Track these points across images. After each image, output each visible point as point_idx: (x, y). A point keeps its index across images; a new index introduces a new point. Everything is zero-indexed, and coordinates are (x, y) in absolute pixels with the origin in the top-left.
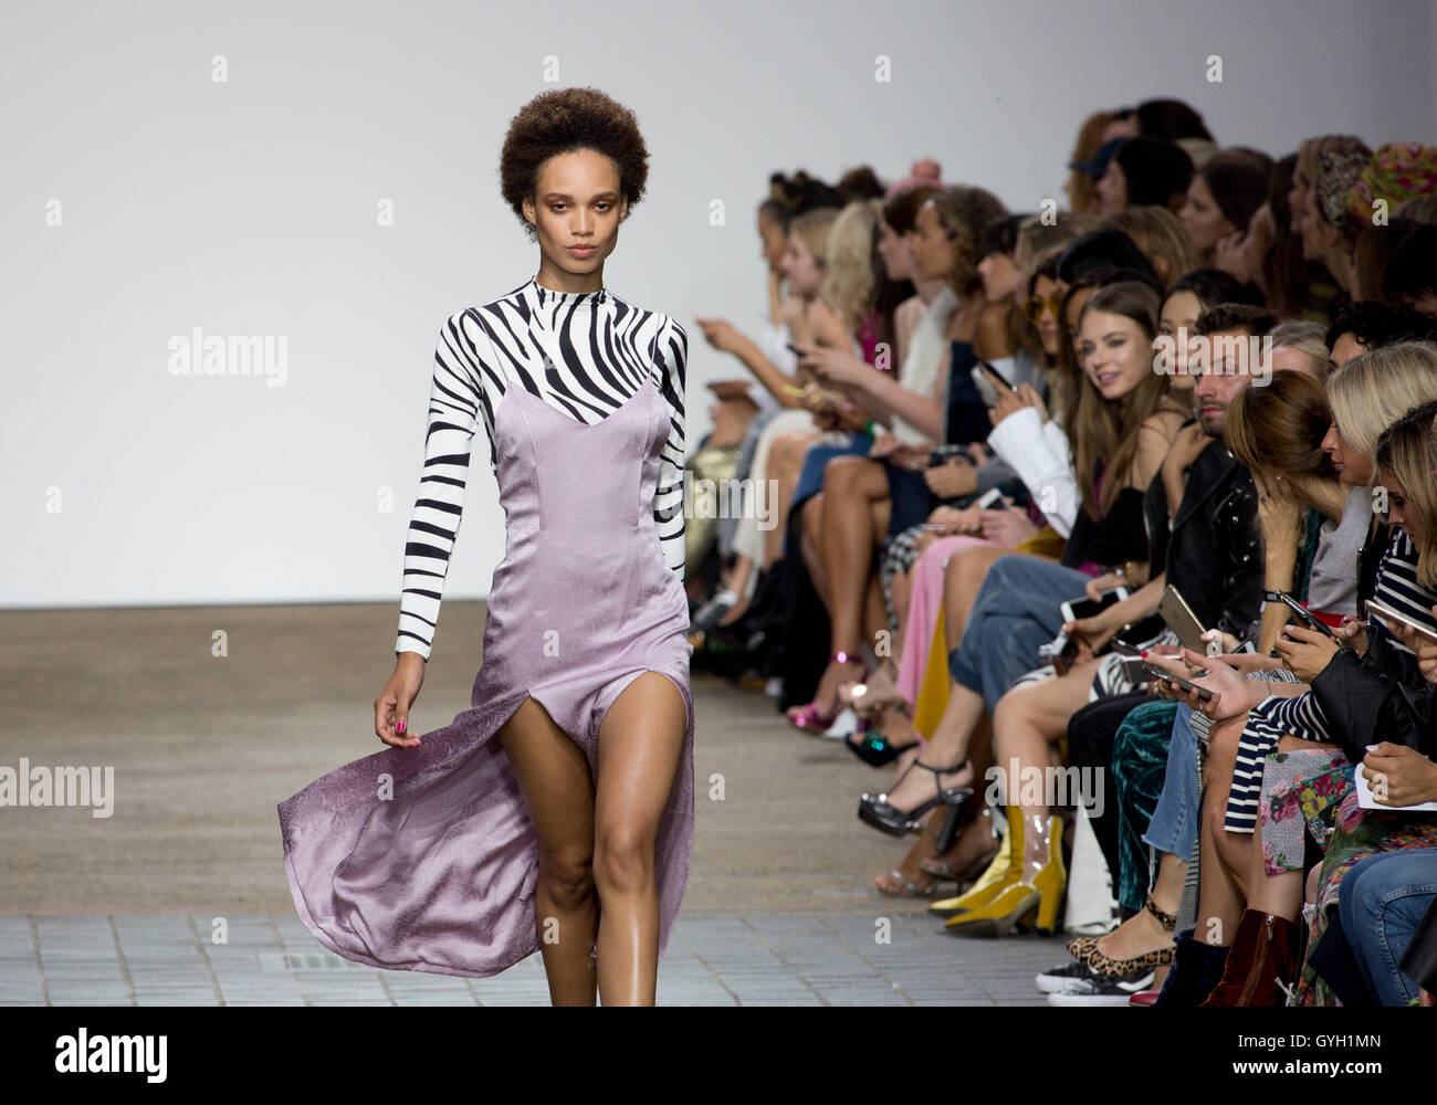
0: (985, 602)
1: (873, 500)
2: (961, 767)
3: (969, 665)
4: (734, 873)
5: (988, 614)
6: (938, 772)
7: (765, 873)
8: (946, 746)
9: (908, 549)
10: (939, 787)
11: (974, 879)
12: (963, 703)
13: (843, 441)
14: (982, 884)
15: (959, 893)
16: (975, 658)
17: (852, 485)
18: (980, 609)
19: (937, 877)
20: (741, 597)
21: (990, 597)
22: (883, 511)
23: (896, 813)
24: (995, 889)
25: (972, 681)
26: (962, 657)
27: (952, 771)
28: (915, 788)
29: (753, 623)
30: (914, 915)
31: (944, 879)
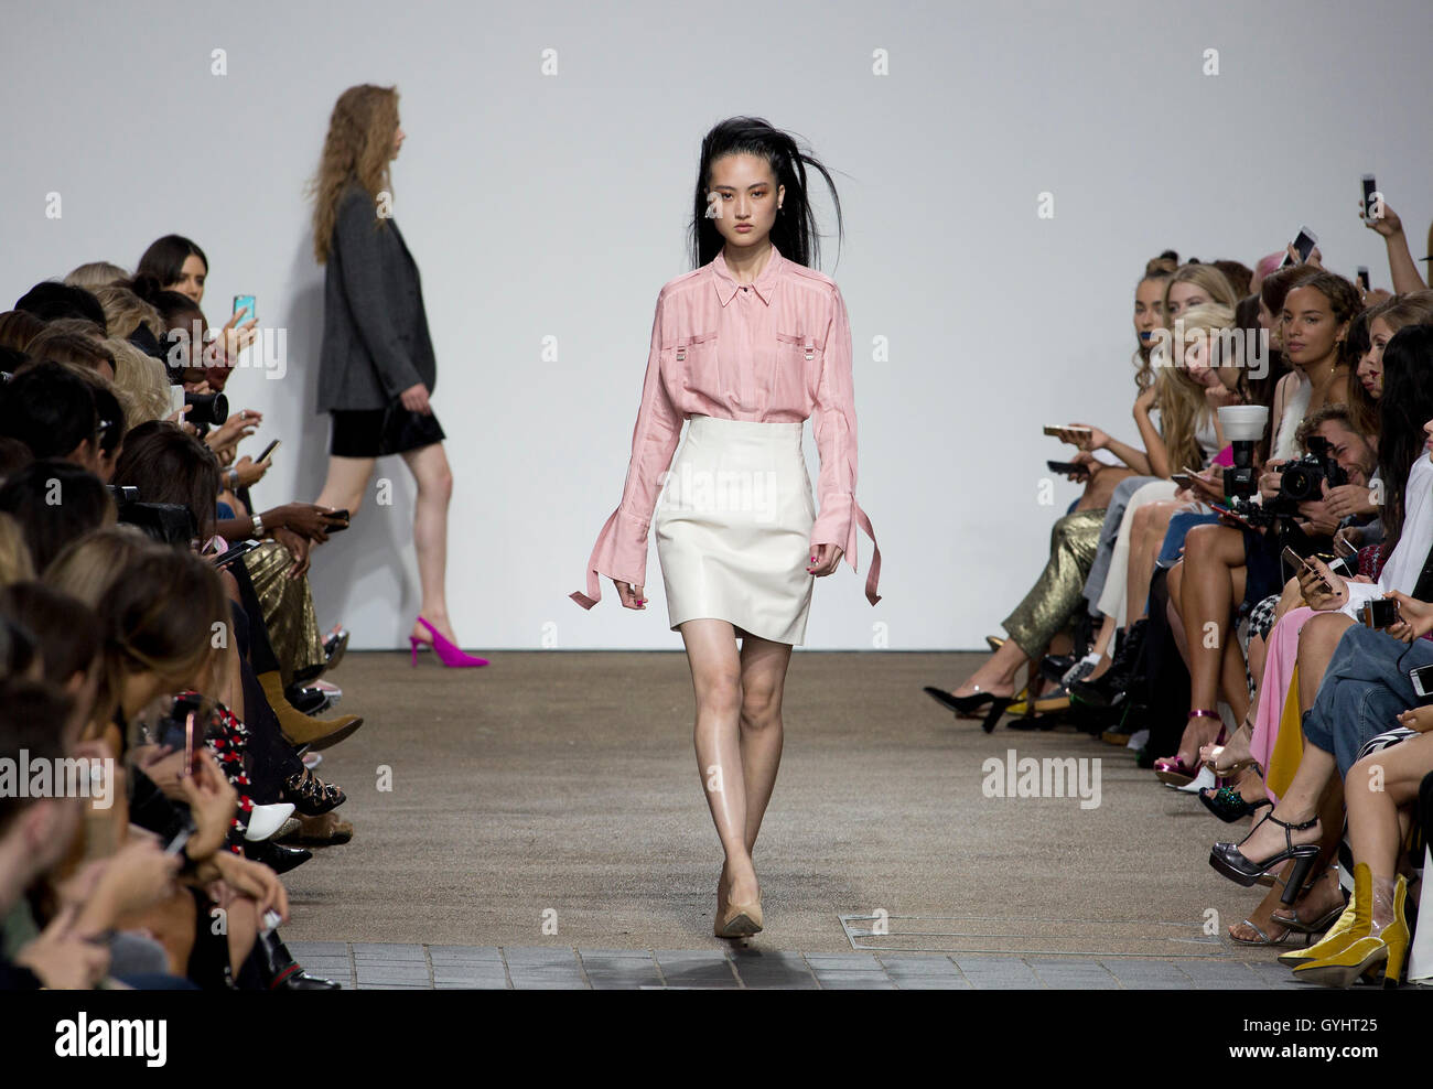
0: (1337, 667)
1: (1230, 565)
2: (1311, 824)
3: (1322, 726)
4: (1093, 919)
5: (1341, 678)
6: (1288, 827)
7: (1123, 920)
8: (1297, 803)
9: (1268, 613)
10: (1289, 841)
11: (1323, 931)
12: (1315, 762)
13: (1206, 510)
14: (1330, 935)
15: (1308, 944)
16: (1328, 719)
17: (1211, 549)
18: (1332, 673)
19: (1286, 927)
20: (1105, 656)
21: (1342, 662)
22: (1240, 576)
23: (1246, 862)
24: (1343, 940)
25: (1325, 742)
26: (1315, 718)
27: (1301, 827)
28: (1266, 841)
29: (1117, 681)
30: (1265, 964)
31: (1295, 929)
